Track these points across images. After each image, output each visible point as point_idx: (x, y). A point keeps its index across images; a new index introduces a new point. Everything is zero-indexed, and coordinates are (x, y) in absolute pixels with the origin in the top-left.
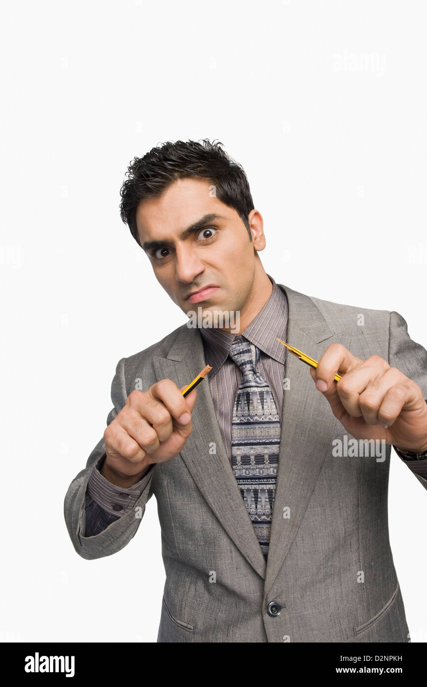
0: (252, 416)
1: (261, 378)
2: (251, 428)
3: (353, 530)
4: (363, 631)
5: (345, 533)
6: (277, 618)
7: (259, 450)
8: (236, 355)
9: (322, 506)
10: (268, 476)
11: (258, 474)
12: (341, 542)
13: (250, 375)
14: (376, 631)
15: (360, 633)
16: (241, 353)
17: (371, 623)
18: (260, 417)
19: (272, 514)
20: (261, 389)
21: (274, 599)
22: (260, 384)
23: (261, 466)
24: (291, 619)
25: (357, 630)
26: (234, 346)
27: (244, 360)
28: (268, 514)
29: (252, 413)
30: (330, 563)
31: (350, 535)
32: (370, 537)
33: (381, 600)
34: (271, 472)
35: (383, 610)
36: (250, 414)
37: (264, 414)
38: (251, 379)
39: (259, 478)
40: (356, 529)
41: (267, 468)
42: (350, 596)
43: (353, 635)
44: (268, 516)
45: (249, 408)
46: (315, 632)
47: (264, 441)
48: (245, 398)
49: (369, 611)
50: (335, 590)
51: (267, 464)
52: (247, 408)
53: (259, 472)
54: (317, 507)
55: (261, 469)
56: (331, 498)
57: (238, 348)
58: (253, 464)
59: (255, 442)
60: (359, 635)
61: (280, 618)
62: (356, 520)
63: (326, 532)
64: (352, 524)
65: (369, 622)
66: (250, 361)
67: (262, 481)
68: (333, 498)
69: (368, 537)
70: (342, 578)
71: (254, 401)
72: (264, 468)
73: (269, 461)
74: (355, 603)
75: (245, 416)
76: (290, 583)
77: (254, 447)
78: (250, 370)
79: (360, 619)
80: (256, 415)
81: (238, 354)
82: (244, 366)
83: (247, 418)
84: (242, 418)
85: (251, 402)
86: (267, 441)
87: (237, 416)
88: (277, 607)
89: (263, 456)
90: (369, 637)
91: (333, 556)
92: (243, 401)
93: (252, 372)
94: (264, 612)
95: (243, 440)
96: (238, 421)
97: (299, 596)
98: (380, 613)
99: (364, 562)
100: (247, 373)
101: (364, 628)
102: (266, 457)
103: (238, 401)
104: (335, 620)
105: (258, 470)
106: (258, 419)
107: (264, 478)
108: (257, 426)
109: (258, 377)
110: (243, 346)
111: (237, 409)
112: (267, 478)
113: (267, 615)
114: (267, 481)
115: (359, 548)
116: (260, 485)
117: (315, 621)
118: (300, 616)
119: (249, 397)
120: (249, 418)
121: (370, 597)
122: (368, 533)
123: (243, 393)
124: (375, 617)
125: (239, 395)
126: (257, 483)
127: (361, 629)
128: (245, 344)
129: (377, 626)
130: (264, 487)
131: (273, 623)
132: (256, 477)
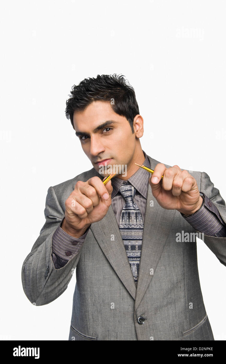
0: (130, 225)
1: (136, 205)
2: (130, 231)
3: (181, 279)
4: (187, 334)
5: (177, 280)
6: (142, 325)
7: (133, 243)
8: (123, 191)
9: (165, 266)
10: (137, 257)
11: (132, 255)
12: (175, 285)
13: (131, 203)
14: (194, 335)
15: (185, 335)
16: (126, 191)
17: (191, 330)
18: (135, 226)
19: (138, 277)
20: (136, 211)
21: (141, 315)
22: (135, 208)
23: (134, 251)
24: (149, 325)
25: (184, 333)
26: (123, 186)
27: (128, 195)
28: (136, 276)
29: (131, 223)
30: (169, 296)
31: (180, 282)
32: (191, 284)
33: (197, 319)
34: (139, 254)
35: (198, 324)
36: (130, 224)
37: (137, 224)
38: (131, 205)
39: (132, 258)
40: (183, 279)
41: (137, 253)
42: (180, 315)
43: (181, 335)
44: (136, 278)
45: (129, 221)
46: (161, 333)
47: (136, 238)
48: (128, 215)
49: (190, 323)
50: (172, 311)
51: (137, 251)
52: (128, 220)
53: (133, 255)
54: (162, 266)
55: (133, 253)
56: (169, 262)
57: (125, 188)
58: (130, 250)
59: (131, 238)
60: (184, 336)
61: (144, 325)
62: (183, 274)
63: (167, 280)
64: (181, 276)
65: (190, 330)
66: (131, 195)
67: (134, 259)
68: (170, 262)
69: (190, 284)
70: (176, 305)
71: (132, 217)
72: (135, 252)
73: (138, 249)
74: (183, 319)
75: (127, 225)
76: (149, 307)
77: (131, 241)
78: (131, 201)
79: (186, 327)
80: (133, 224)
81: (125, 191)
82: (128, 198)
83: (128, 226)
84: (125, 226)
85: (130, 217)
86: (138, 238)
87: (122, 224)
88: (142, 319)
89: (135, 246)
90: (190, 338)
91: (171, 293)
92: (126, 217)
93: (132, 202)
94: (136, 321)
95: (125, 237)
96: (123, 227)
97: (154, 313)
98: (196, 326)
99: (188, 297)
100: (129, 202)
101: (187, 332)
102: (137, 247)
103: (123, 216)
104: (172, 327)
105: (132, 253)
106: (134, 227)
107: (135, 258)
108: (133, 230)
109: (134, 204)
110: (128, 187)
111: (122, 221)
112: (137, 258)
113: (137, 323)
114: (136, 259)
115: (185, 289)
116: (132, 261)
117: (161, 327)
118: (154, 324)
119: (130, 215)
120: (129, 226)
121: (191, 316)
122: (190, 281)
123: (126, 213)
124: (194, 328)
125: (123, 213)
126: (131, 260)
127: (186, 333)
128: (129, 186)
129: (195, 332)
130: (135, 262)
131: (140, 327)
132: (131, 257)
